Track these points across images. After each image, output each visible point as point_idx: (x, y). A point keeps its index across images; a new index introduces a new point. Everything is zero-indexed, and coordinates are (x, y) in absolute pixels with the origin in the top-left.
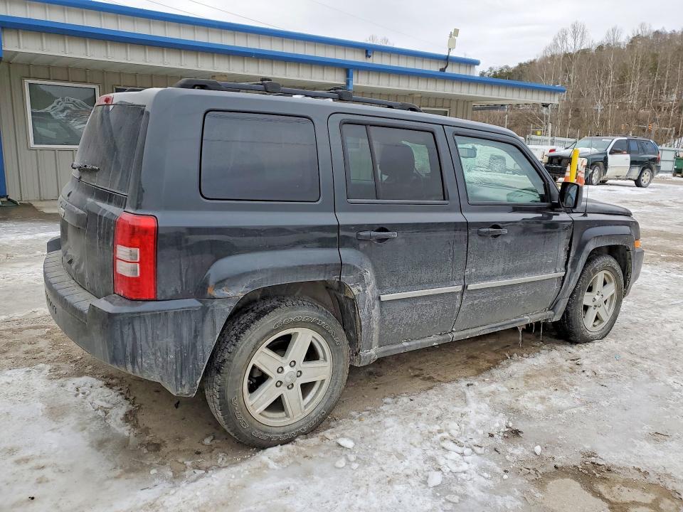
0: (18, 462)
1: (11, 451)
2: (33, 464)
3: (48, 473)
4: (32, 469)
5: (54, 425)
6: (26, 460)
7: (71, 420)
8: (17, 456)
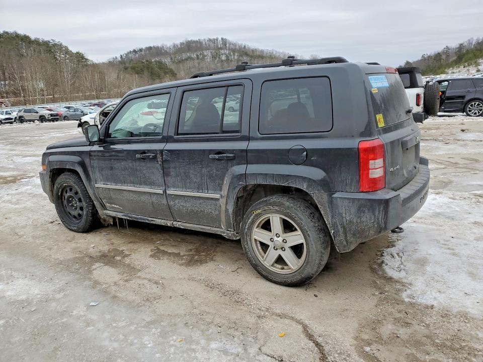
0: (453, 250)
1: (454, 254)
2: (447, 247)
3: (442, 242)
4: (448, 245)
5: (428, 256)
6: (449, 249)
7: (417, 256)
8: (452, 251)
